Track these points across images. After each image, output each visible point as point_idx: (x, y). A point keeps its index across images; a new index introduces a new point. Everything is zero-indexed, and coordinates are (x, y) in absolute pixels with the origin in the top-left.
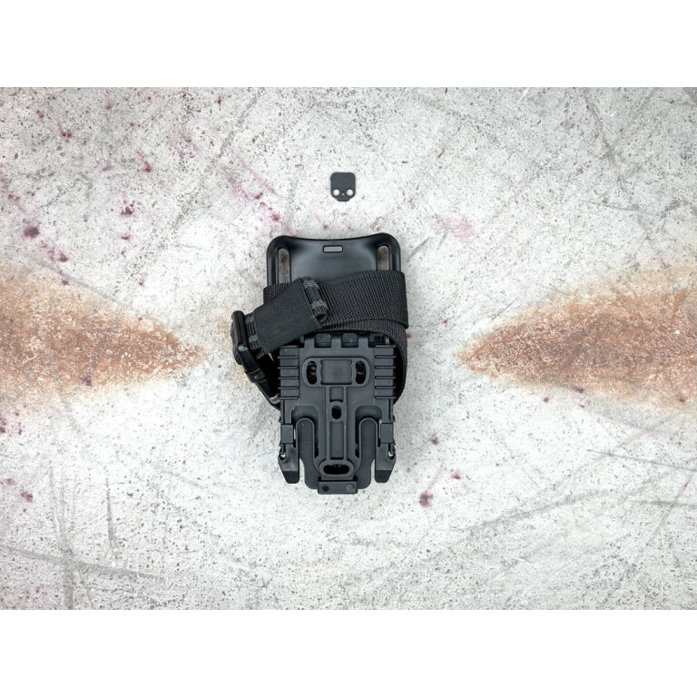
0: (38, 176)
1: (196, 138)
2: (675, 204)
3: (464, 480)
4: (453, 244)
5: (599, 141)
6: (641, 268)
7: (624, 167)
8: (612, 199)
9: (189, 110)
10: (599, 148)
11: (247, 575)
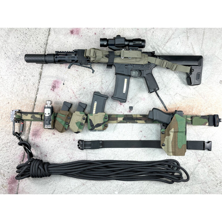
0: (80, 94)
1: (103, 88)
2: (176, 94)
3: (146, 137)
4: (142, 101)
5: (164, 85)
6: (172, 104)
7: (168, 89)
8: (166, 94)
9: (102, 84)
10: (164, 86)
11: (113, 153)
